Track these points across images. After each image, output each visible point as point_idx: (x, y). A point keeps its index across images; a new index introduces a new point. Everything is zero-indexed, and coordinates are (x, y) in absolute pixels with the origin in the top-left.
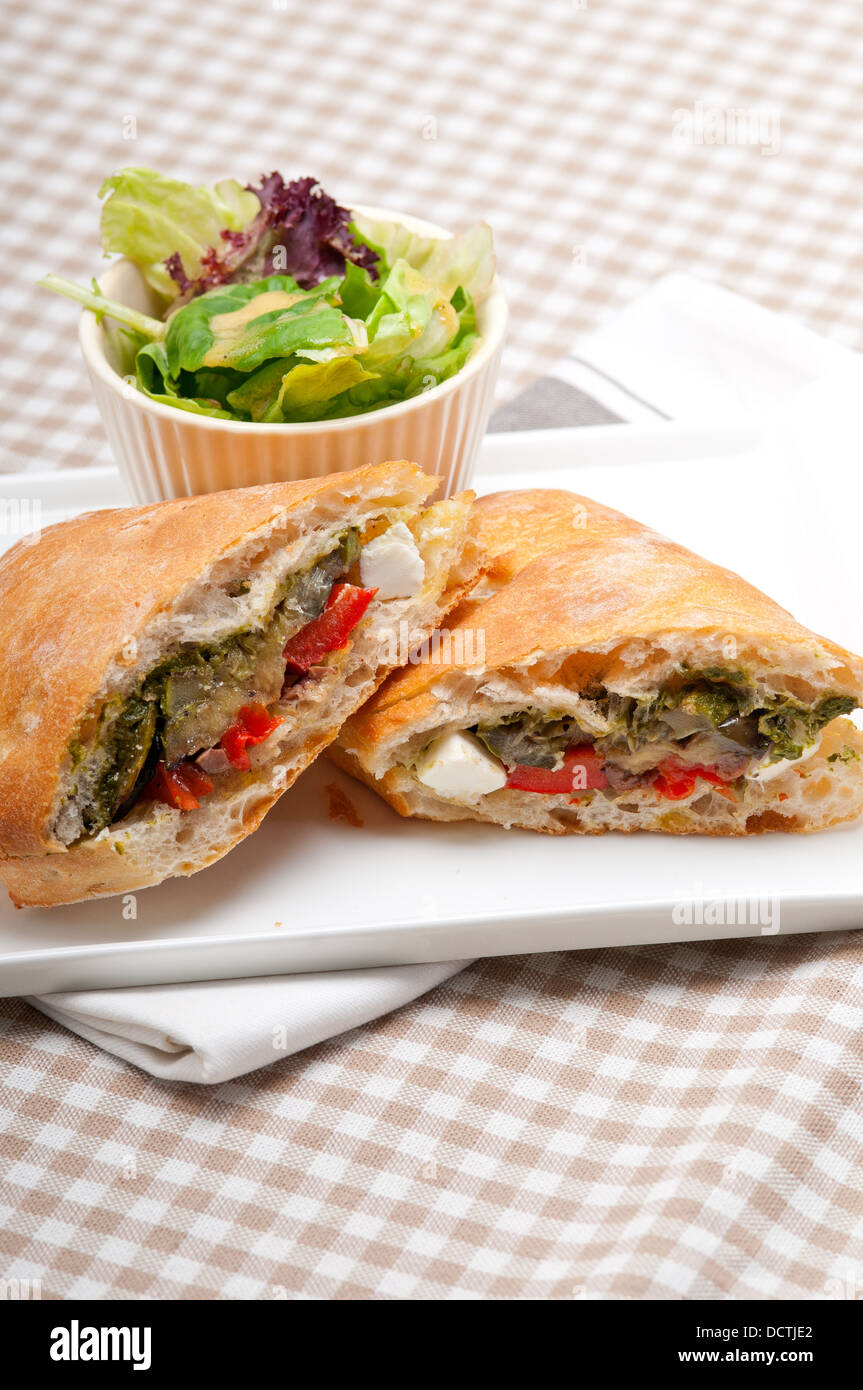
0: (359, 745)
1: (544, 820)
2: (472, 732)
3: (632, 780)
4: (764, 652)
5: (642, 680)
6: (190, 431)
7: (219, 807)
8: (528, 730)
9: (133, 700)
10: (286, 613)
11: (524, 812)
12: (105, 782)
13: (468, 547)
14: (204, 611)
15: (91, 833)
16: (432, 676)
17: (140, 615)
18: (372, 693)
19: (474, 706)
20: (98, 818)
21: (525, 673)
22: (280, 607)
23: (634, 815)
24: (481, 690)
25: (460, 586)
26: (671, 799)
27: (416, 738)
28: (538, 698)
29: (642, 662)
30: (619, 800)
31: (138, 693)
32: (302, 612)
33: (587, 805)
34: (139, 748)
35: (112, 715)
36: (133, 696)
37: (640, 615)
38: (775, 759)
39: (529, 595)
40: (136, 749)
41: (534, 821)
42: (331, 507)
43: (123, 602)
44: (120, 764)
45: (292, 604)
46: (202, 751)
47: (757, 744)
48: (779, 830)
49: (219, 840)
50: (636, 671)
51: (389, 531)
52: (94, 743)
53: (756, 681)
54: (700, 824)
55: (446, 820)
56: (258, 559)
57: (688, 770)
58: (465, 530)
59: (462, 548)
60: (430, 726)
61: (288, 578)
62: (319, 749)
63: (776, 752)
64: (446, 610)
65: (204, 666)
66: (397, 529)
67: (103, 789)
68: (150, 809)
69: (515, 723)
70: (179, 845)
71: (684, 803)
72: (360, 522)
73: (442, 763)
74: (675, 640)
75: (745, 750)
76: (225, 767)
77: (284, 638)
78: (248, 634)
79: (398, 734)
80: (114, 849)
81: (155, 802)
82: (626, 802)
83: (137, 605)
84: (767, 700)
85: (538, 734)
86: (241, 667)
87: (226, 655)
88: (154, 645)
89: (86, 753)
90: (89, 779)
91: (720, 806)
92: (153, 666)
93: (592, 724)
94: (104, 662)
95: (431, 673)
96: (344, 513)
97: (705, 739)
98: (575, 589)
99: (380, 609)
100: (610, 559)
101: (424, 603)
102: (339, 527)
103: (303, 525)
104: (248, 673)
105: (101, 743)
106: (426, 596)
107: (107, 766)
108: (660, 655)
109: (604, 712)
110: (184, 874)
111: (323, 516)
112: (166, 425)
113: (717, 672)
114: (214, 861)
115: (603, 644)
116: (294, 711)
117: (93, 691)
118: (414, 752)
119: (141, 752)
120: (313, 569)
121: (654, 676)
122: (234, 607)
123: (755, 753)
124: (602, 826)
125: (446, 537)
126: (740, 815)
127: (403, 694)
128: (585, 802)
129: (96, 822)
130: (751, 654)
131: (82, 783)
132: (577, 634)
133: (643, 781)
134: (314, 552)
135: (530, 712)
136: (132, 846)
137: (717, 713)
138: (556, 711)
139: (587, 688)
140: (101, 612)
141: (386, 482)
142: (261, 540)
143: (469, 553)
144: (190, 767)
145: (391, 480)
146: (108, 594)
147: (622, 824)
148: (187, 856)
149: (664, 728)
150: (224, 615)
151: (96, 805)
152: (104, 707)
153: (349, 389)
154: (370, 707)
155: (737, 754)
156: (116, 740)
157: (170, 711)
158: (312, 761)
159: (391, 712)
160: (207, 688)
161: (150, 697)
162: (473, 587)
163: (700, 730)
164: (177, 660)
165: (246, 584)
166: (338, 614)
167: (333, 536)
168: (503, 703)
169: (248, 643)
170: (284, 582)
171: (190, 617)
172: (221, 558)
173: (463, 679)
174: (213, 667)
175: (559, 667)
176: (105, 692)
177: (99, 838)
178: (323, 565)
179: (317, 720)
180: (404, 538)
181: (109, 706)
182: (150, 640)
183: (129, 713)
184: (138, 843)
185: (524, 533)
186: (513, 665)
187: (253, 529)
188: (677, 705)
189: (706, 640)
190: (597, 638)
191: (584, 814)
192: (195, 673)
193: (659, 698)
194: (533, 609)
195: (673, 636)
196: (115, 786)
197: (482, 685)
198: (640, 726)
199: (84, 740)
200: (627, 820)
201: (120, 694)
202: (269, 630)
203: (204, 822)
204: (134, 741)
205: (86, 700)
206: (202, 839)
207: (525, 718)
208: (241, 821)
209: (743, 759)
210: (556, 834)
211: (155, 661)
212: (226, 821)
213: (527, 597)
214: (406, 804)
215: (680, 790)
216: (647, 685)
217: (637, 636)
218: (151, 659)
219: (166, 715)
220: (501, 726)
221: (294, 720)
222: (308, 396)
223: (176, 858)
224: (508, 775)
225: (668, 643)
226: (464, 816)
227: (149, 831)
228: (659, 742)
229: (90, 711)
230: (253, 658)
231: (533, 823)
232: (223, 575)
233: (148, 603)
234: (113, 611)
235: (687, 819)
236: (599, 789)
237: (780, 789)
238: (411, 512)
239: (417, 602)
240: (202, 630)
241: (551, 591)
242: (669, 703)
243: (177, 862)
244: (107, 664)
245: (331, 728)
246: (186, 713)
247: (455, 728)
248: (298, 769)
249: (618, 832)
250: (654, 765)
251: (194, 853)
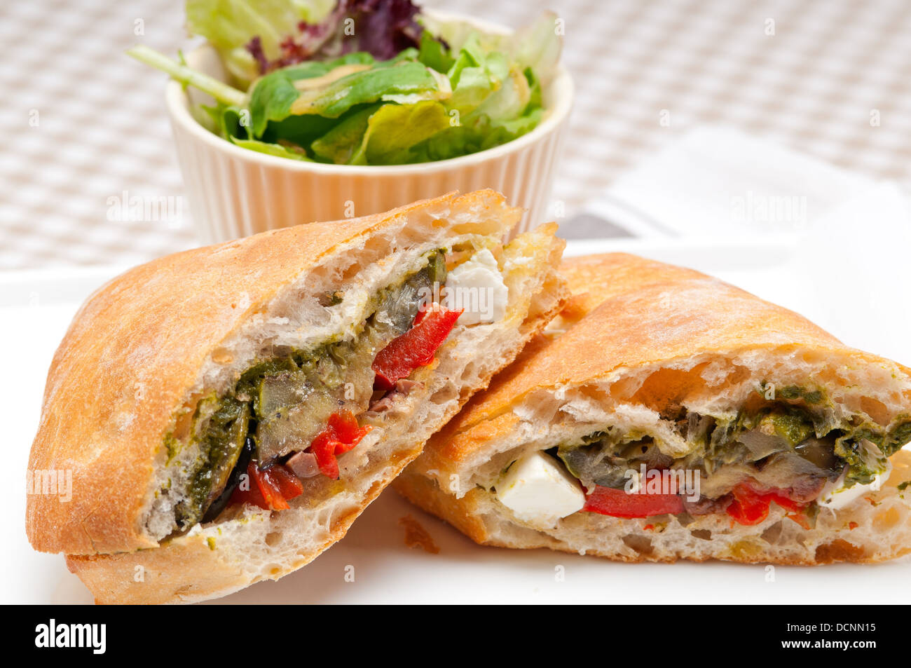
0: (440, 466)
1: (619, 546)
2: (552, 454)
3: (706, 506)
4: (843, 371)
5: (721, 400)
6: (277, 175)
7: (307, 512)
8: (608, 450)
9: (228, 399)
10: (376, 326)
11: (599, 538)
12: (198, 480)
13: (548, 280)
14: (297, 318)
15: (183, 529)
16: (514, 397)
17: (236, 316)
18: (456, 412)
19: (555, 426)
20: (190, 514)
21: (608, 391)
22: (371, 320)
23: (706, 542)
24: (564, 408)
25: (540, 316)
26: (747, 524)
27: (497, 457)
28: (620, 417)
29: (724, 381)
30: (693, 526)
31: (233, 391)
32: (392, 324)
33: (661, 531)
34: (233, 445)
35: (207, 411)
36: (227, 396)
37: (721, 335)
38: (849, 484)
39: (608, 324)
40: (230, 447)
41: (609, 547)
42: (420, 229)
43: (219, 306)
44: (212, 462)
45: (382, 317)
46: (292, 453)
47: (833, 466)
48: (848, 562)
49: (307, 545)
50: (715, 390)
51: (474, 257)
52: (188, 439)
53: (833, 402)
54: (771, 554)
55: (522, 546)
56: (349, 274)
57: (762, 494)
58: (547, 260)
59: (544, 277)
60: (513, 445)
61: (379, 292)
62: (404, 463)
63: (851, 475)
64: (527, 338)
65: (297, 371)
66: (482, 255)
67: (196, 486)
68: (241, 509)
69: (595, 444)
70: (268, 547)
71: (757, 530)
72: (448, 244)
73: (523, 481)
74: (757, 357)
75: (821, 472)
76: (314, 472)
77: (374, 349)
78: (339, 344)
79: (481, 452)
80: (206, 543)
81: (245, 506)
82: (700, 528)
83: (233, 306)
84: (844, 421)
85: (617, 455)
86: (332, 376)
87: (318, 362)
88: (250, 346)
89: (181, 449)
90: (183, 474)
91: (790, 536)
92: (248, 367)
93: (672, 444)
94: (201, 359)
95: (514, 394)
96: (432, 236)
97: (782, 460)
98: (651, 317)
99: (464, 333)
100: (685, 293)
101: (507, 329)
102: (428, 247)
103: (394, 242)
104: (338, 381)
105: (195, 439)
106: (509, 321)
107: (201, 463)
108: (740, 374)
109: (683, 433)
110: (272, 577)
111: (412, 237)
112: (253, 168)
113: (795, 392)
114: (301, 566)
115: (686, 360)
116: (382, 421)
117: (190, 385)
118: (493, 474)
119: (234, 450)
120: (403, 286)
121: (734, 395)
122: (327, 317)
123: (830, 476)
124: (674, 554)
125: (529, 266)
126: (810, 544)
127: (485, 414)
128: (659, 528)
129: (188, 518)
130: (830, 374)
131: (175, 479)
132: (659, 352)
133: (717, 507)
134: (404, 269)
135: (610, 433)
136: (223, 543)
137: (794, 434)
138: (636, 431)
139: (666, 411)
140: (197, 316)
141: (472, 209)
142: (351, 253)
143: (550, 285)
144: (281, 469)
145: (477, 207)
146: (203, 301)
147: (694, 552)
148: (276, 559)
149: (741, 450)
150: (318, 324)
151: (188, 501)
152: (199, 403)
153: (429, 140)
154: (452, 427)
155: (813, 476)
156: (211, 438)
157: (263, 412)
158: (398, 475)
159: (473, 432)
160: (300, 392)
161: (244, 397)
162: (553, 317)
163: (777, 450)
164: (270, 363)
165: (338, 294)
166: (425, 330)
167: (422, 255)
168: (584, 423)
169: (340, 352)
170: (375, 295)
171: (285, 320)
172: (316, 265)
173: (545, 400)
174: (305, 374)
175: (641, 385)
176: (201, 387)
177: (191, 533)
178: (413, 282)
179: (403, 434)
180: (488, 264)
181: (204, 403)
182: (245, 340)
183: (222, 411)
184: (230, 542)
186: (596, 381)
187: (347, 241)
188: (756, 425)
189: (786, 358)
190: (680, 355)
191: (658, 541)
192: (288, 377)
193: (738, 419)
194: (613, 334)
195: (755, 353)
196: (206, 483)
197: (565, 403)
198: (717, 449)
199: (179, 435)
200: (700, 547)
201: (215, 391)
202: (359, 342)
203: (293, 527)
204: (227, 439)
205: (183, 394)
206: (291, 543)
207: (604, 439)
208: (328, 528)
209: (817, 482)
210: (630, 561)
211: (250, 362)
212: (314, 527)
213: (606, 326)
214: (484, 527)
215: (754, 514)
216: (726, 405)
217: (720, 352)
218: (243, 361)
219: (260, 416)
220: (582, 447)
221: (382, 431)
222: (391, 141)
223: (265, 559)
224: (587, 497)
225: (750, 360)
226: (541, 542)
227: (239, 528)
228: (735, 465)
229: (185, 405)
230: (343, 367)
231: (607, 550)
232: (316, 284)
233: (245, 303)
234: (208, 314)
235: (758, 547)
236: (675, 514)
237: (849, 518)
238: (496, 240)
239: (501, 326)
240: (296, 335)
241: (630, 320)
242: (747, 424)
243: (265, 563)
244: (204, 359)
245: (417, 443)
246: (279, 415)
247: (536, 448)
248: (384, 481)
249: (689, 560)
250: (730, 489)
251: (283, 556)
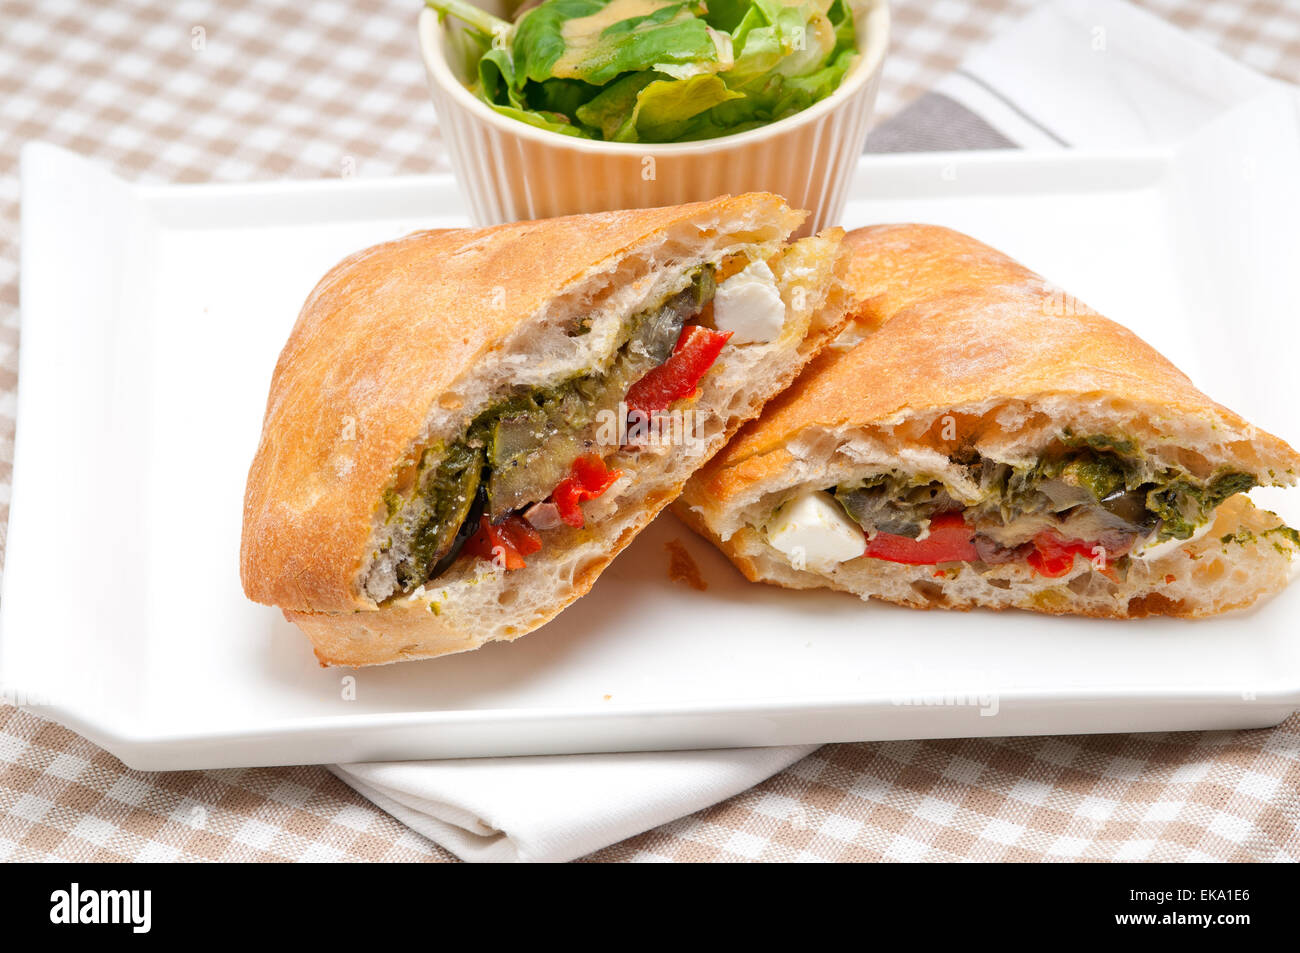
0: (705, 502)
1: (906, 592)
2: (830, 494)
3: (1003, 554)
4: (1156, 420)
5: (1019, 446)
6: (535, 148)
7: (547, 566)
8: (891, 494)
9: (457, 447)
10: (630, 356)
11: (884, 583)
12: (423, 536)
13: (834, 290)
14: (539, 351)
15: (406, 590)
16: (788, 431)
17: (468, 353)
18: (721, 446)
19: (833, 466)
20: (413, 574)
21: (891, 432)
22: (624, 349)
23: (1004, 591)
24: (842, 449)
25: (824, 332)
26: (1047, 576)
27: (767, 498)
28: (905, 460)
29: (1021, 426)
30: (988, 575)
31: (463, 439)
32: (647, 355)
33: (954, 578)
34: (462, 499)
35: (433, 462)
36: (456, 443)
37: (1021, 374)
38: (1163, 538)
39: (900, 346)
40: (458, 501)
41: (896, 593)
42: (685, 241)
43: (451, 338)
44: (439, 516)
45: (637, 346)
46: (531, 505)
47: (1145, 520)
48: (1165, 614)
49: (546, 603)
50: (1013, 435)
51: (747, 269)
52: (411, 492)
53: (1144, 453)
54: (1078, 604)
55: (798, 587)
56: (601, 296)
57: (1066, 546)
58: (832, 272)
59: (828, 291)
60: (784, 486)
61: (633, 317)
62: (660, 506)
63: (1165, 530)
64: (807, 358)
65: (537, 411)
66: (756, 267)
67: (419, 543)
68: (470, 567)
69: (877, 487)
70: (502, 607)
71: (1060, 582)
72: (716, 258)
73: (795, 526)
74: (1058, 404)
75: (1130, 527)
76: (557, 523)
77: (626, 383)
78: (587, 378)
79: (749, 493)
80: (429, 609)
81: (478, 558)
82: (996, 577)
83: (466, 342)
84: (1157, 474)
85: (902, 499)
86: (577, 414)
87: (561, 401)
88: (482, 387)
89: (403, 503)
90: (405, 531)
91: (1100, 585)
92: (480, 410)
93: (962, 491)
94: (426, 405)
95: (788, 428)
96: (698, 248)
97: (1086, 513)
98: (950, 341)
99: (734, 354)
100: (990, 309)
101: (783, 350)
102: (692, 263)
103: (652, 261)
104: (585, 420)
105: (419, 492)
106: (785, 342)
107: (426, 518)
108: (1041, 420)
109: (977, 478)
110: (507, 638)
111: (675, 250)
112: (509, 139)
113: (1103, 441)
114: (540, 625)
115: (978, 405)
116: (634, 463)
117: (413, 435)
118: (765, 513)
119: (463, 504)
120: (662, 308)
121: (1033, 441)
122: (573, 348)
123: (1141, 531)
124: (969, 602)
125: (810, 279)
126: (1122, 597)
127: (755, 449)
128: (951, 575)
129: (411, 578)
130: (1142, 422)
131: (397, 536)
132: (949, 393)
133: (1016, 555)
134: (663, 290)
135: (894, 475)
136: (449, 607)
137: (1101, 485)
138: (924, 476)
139: (959, 451)
140: (426, 348)
141: (746, 215)
142: (606, 274)
143: (835, 297)
144: (518, 522)
145: (752, 213)
146: (435, 328)
147: (991, 601)
148: (511, 619)
149: (1042, 499)
150: (561, 356)
151: (412, 561)
152: (424, 454)
153: (711, 109)
154: (717, 464)
155: (1121, 531)
156: (437, 490)
157: (497, 460)
158: (652, 520)
159: (741, 469)
160: (539, 435)
161: (476, 444)
162: (838, 333)
163: (1081, 503)
164: (507, 403)
165: (587, 323)
166: (687, 359)
167: (685, 273)
168: (865, 465)
169: (586, 388)
170: (629, 321)
171: (522, 358)
172: (560, 293)
173: (823, 436)
174: (547, 413)
175: (928, 428)
176: (426, 437)
177: (413, 597)
178: (674, 304)
179: (660, 475)
180: (763, 277)
181: (429, 453)
182: (478, 382)
183: (451, 460)
184: (456, 604)
185: (897, 274)
186: (877, 423)
187: (597, 263)
188: (1057, 475)
189: (1092, 406)
190: (972, 398)
191: (950, 587)
192: (527, 418)
193: (1038, 466)
194: (903, 361)
195: (1055, 399)
196: (433, 540)
197: (843, 443)
198: (1015, 496)
199: (401, 488)
200: (997, 596)
201: (443, 440)
202: (610, 375)
203: (530, 583)
204: (456, 492)
205: (405, 446)
206: (527, 601)
207: (889, 481)
208: (571, 583)
209: (1127, 538)
210: (918, 608)
211: (483, 405)
212: (555, 581)
213: (897, 347)
214: (754, 568)
215: (1056, 567)
216: (1025, 451)
217: (1017, 397)
218: (477, 401)
219: (493, 464)
220: (862, 489)
221: (634, 474)
222: (666, 114)
223: (497, 621)
224: (868, 543)
225: (1050, 406)
226: (819, 583)
227: (469, 591)
228: (1035, 514)
229: (409, 457)
230: (591, 404)
231: (893, 595)
232: (561, 312)
233: (478, 341)
234: (439, 347)
235: (1064, 598)
236: (968, 561)
237: (1166, 569)
238: (773, 248)
239: (775, 348)
240: (536, 372)
241: (924, 342)
242: (1048, 472)
243: (498, 625)
244: (430, 406)
245: (675, 484)
246: (515, 463)
247: (811, 489)
248: (636, 527)
249: (986, 608)
250: (1030, 539)
251: (518, 616)
